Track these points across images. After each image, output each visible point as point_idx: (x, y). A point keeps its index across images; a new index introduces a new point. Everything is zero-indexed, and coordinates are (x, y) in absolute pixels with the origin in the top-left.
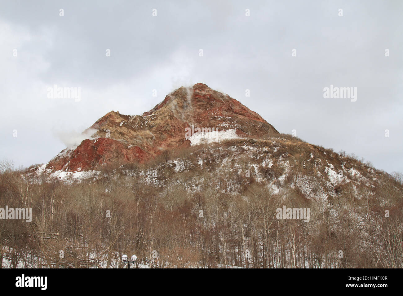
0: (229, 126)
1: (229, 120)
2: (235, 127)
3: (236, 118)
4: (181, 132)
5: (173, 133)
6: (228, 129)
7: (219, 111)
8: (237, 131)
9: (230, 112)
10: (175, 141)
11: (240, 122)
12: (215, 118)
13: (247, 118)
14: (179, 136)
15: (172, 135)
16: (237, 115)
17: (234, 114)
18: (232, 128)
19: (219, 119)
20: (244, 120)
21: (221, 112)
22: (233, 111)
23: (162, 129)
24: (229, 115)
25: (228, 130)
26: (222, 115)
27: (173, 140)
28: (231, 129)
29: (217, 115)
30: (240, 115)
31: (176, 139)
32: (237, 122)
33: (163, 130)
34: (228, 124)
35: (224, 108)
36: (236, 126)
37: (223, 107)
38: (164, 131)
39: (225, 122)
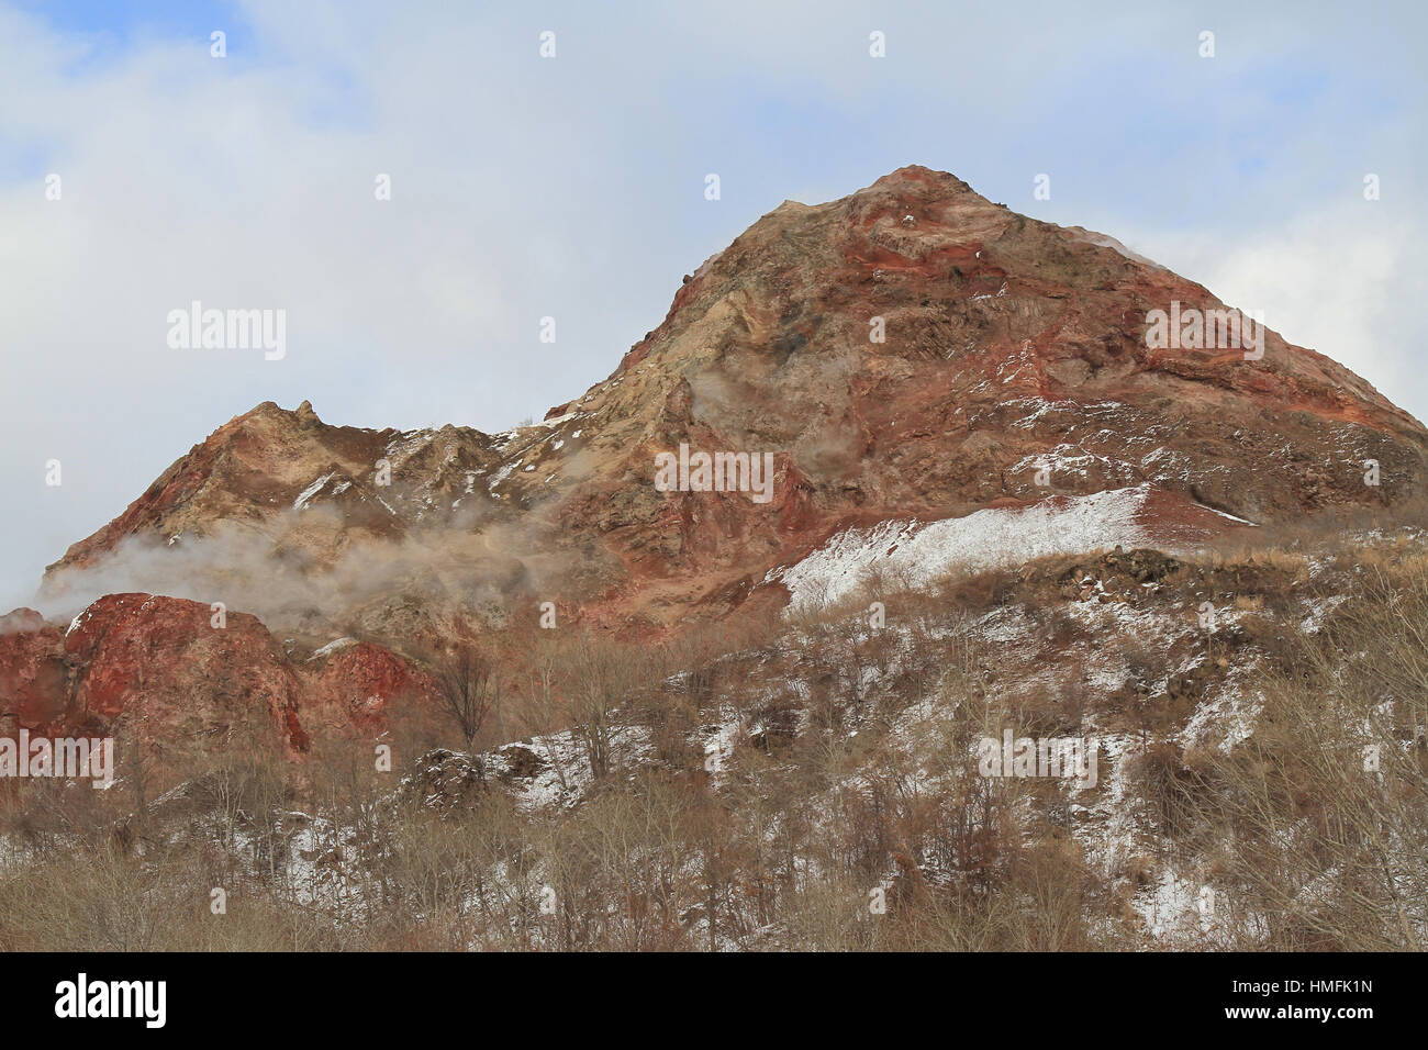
0: (1098, 468)
1: (1099, 422)
2: (1139, 476)
3: (1161, 405)
4: (736, 533)
5: (675, 543)
6: (1086, 488)
7: (1029, 359)
8: (1149, 502)
9: (1120, 363)
10: (679, 600)
11: (1189, 434)
12: (1001, 412)
13: (1247, 400)
14: (724, 562)
15: (667, 554)
16: (1172, 381)
17: (1146, 376)
18: (1120, 484)
19: (1029, 423)
20: (1221, 414)
21: (1050, 370)
22: (1140, 359)
23: (596, 512)
24: (1111, 388)
25: (1084, 499)
26: (1050, 389)
27: (666, 588)
28: (1109, 487)
29: (1017, 391)
30: (1189, 385)
31: (698, 580)
32: (1160, 434)
33: (604, 517)
34: (1095, 451)
35: (1077, 339)
36: (1155, 465)
37: (1067, 334)
38: (613, 526)
39: (1072, 439)
